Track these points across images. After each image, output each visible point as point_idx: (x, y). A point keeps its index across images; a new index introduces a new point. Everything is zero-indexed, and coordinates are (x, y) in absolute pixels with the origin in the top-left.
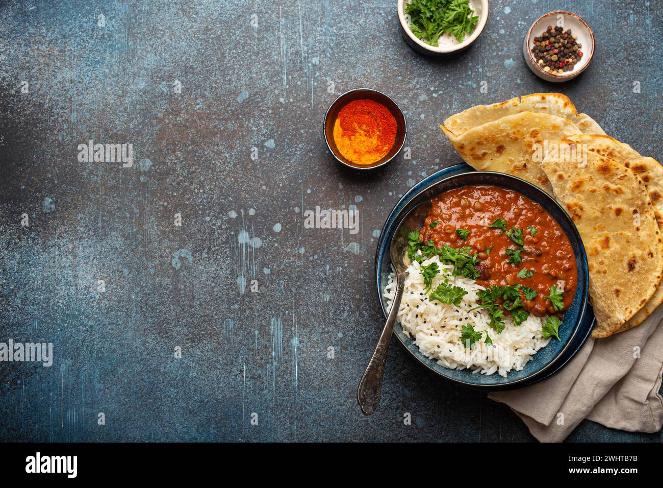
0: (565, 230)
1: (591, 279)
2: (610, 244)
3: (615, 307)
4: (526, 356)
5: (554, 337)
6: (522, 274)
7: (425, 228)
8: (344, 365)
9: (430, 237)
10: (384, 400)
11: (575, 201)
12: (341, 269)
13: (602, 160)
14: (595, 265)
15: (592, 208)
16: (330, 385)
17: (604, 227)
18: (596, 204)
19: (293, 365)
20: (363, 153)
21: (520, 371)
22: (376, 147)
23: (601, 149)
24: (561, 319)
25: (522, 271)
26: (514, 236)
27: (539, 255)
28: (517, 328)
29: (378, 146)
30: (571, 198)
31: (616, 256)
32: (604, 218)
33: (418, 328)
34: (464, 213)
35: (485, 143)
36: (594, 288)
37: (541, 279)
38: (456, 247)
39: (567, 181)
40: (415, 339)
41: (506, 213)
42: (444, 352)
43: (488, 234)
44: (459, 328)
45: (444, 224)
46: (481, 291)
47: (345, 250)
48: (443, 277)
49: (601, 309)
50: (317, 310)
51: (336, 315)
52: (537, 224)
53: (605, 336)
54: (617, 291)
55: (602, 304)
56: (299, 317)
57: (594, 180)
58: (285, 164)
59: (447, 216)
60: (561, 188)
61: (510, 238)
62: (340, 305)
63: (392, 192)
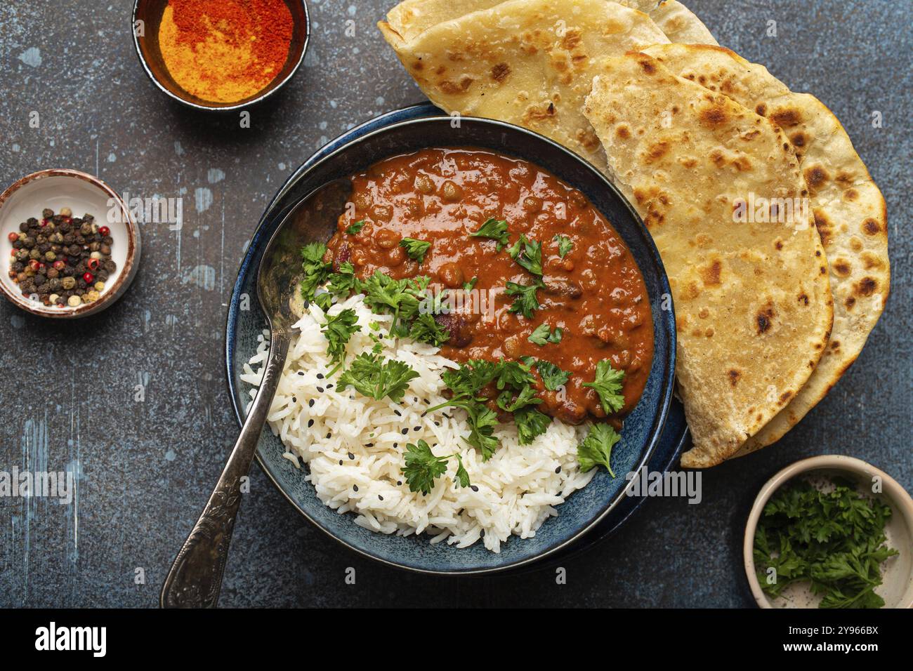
0: (629, 244)
1: (682, 348)
2: (723, 277)
3: (729, 408)
4: (542, 507)
5: (601, 468)
6: (539, 335)
7: (337, 235)
8: (177, 518)
9: (346, 256)
10: (259, 590)
11: (652, 184)
12: (175, 319)
13: (710, 98)
14: (690, 319)
15: (686, 200)
16: (147, 558)
17: (711, 241)
18: (696, 191)
19: (69, 517)
20: (220, 78)
21: (528, 539)
22: (249, 68)
23: (707, 75)
24: (617, 430)
25: (539, 330)
26: (524, 256)
27: (577, 297)
28: (526, 449)
29: (253, 64)
30: (644, 179)
31: (734, 302)
32: (711, 221)
33: (314, 448)
34: (420, 204)
35: (467, 57)
36: (687, 367)
37: (579, 347)
38: (398, 278)
39: (636, 141)
40: (308, 472)
41: (507, 207)
42: (367, 501)
43: (471, 251)
44: (400, 449)
45: (376, 229)
46: (451, 370)
47: (185, 280)
48: (369, 340)
49: (701, 410)
50: (123, 403)
51: (163, 414)
52: (573, 231)
53: (707, 465)
54: (734, 375)
55: (703, 400)
56: (83, 418)
57: (692, 140)
58: (63, 99)
59: (384, 212)
60: (623, 156)
61: (515, 259)
62: (171, 394)
63: (287, 164)
